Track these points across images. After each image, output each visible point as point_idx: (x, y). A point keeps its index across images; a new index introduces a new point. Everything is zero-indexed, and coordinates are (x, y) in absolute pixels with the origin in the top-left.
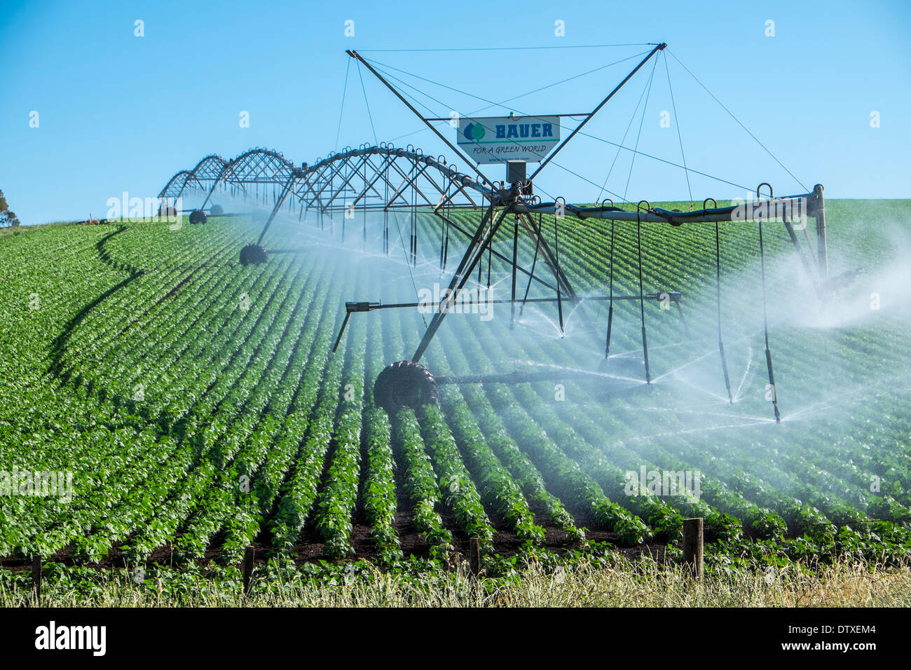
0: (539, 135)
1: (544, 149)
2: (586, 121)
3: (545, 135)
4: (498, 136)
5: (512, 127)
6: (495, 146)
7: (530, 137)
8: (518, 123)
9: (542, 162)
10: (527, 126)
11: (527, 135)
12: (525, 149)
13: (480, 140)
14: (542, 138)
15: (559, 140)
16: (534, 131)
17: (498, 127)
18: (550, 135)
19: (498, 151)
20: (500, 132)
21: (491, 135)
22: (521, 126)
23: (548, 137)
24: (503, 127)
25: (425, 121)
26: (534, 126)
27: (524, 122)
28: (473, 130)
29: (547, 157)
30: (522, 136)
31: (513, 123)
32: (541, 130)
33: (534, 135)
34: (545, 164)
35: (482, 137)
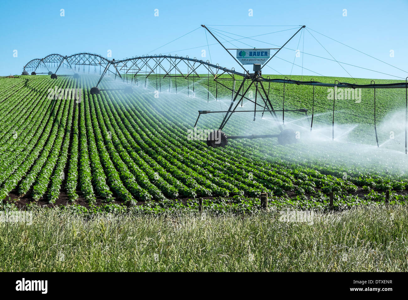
0: (263, 55)
1: (265, 60)
2: (278, 51)
3: (265, 55)
4: (250, 55)
5: (255, 53)
6: (249, 59)
7: (260, 56)
8: (256, 51)
9: (264, 64)
10: (259, 52)
11: (259, 55)
12: (258, 60)
13: (244, 57)
14: (264, 56)
15: (269, 57)
16: (262, 54)
17: (250, 52)
18: (267, 55)
19: (250, 60)
20: (251, 54)
21: (247, 55)
22: (258, 52)
23: (266, 56)
24: (252, 52)
25: (226, 50)
26: (261, 52)
27: (259, 51)
28: (242, 53)
29: (265, 63)
30: (258, 56)
31: (255, 51)
32: (264, 54)
33: (261, 55)
34: (265, 65)
35: (245, 56)
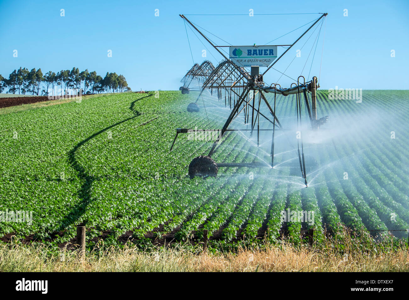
0: (267, 54)
1: (269, 61)
2: (289, 48)
3: (270, 54)
4: (248, 55)
5: (255, 51)
6: (247, 59)
8: (258, 49)
9: (269, 67)
10: (262, 50)
11: (262, 54)
12: (260, 61)
13: (240, 56)
14: (269, 56)
15: (277, 57)
16: (265, 52)
17: (248, 50)
18: (273, 54)
19: (248, 61)
20: (249, 52)
21: (245, 54)
23: (271, 56)
24: (251, 50)
25: (215, 47)
26: (265, 50)
27: (260, 48)
28: (237, 52)
29: (270, 65)
30: (259, 54)
31: (255, 49)
32: (268, 52)
33: (265, 54)
35: (240, 55)
